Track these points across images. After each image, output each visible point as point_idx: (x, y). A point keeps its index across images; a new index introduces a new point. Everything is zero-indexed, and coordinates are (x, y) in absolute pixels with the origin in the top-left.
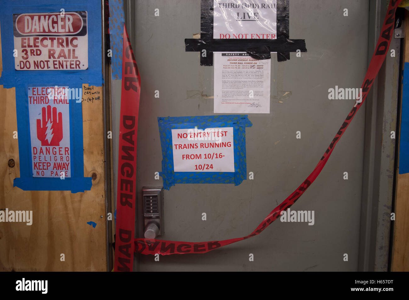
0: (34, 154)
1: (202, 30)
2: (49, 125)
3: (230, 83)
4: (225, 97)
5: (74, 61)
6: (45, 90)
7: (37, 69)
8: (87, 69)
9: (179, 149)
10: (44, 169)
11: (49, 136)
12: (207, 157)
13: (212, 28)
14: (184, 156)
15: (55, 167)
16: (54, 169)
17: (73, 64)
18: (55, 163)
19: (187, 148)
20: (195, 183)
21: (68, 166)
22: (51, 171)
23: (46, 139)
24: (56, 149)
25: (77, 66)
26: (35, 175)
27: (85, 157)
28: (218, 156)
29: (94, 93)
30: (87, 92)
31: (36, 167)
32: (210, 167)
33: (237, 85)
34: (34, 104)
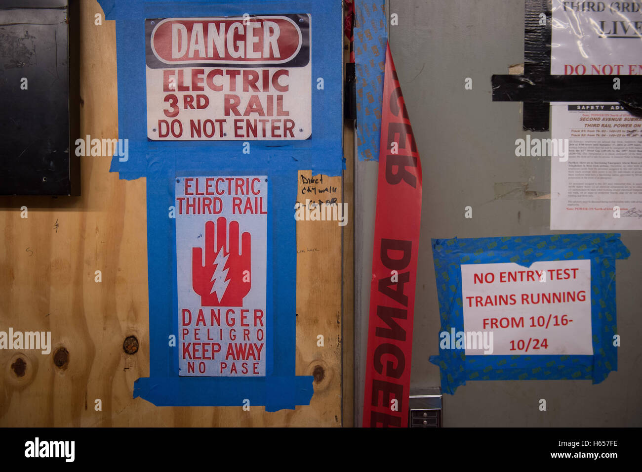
0: (184, 324)
1: (527, 56)
2: (221, 260)
3: (586, 167)
4: (576, 196)
5: (280, 121)
6: (213, 183)
7: (196, 137)
8: (310, 138)
9: (477, 306)
10: (204, 358)
11: (220, 286)
12: (536, 323)
13: (549, 52)
14: (486, 322)
15: (230, 354)
16: (227, 358)
17: (278, 128)
18: (230, 344)
19: (492, 305)
20: (510, 379)
21: (259, 350)
22: (222, 363)
23: (212, 292)
24: (234, 312)
25: (288, 131)
26: (184, 371)
27: (299, 331)
28: (559, 322)
29: (324, 191)
30: (307, 189)
31: (187, 354)
32: (542, 345)
33: (600, 171)
34: (187, 213)
